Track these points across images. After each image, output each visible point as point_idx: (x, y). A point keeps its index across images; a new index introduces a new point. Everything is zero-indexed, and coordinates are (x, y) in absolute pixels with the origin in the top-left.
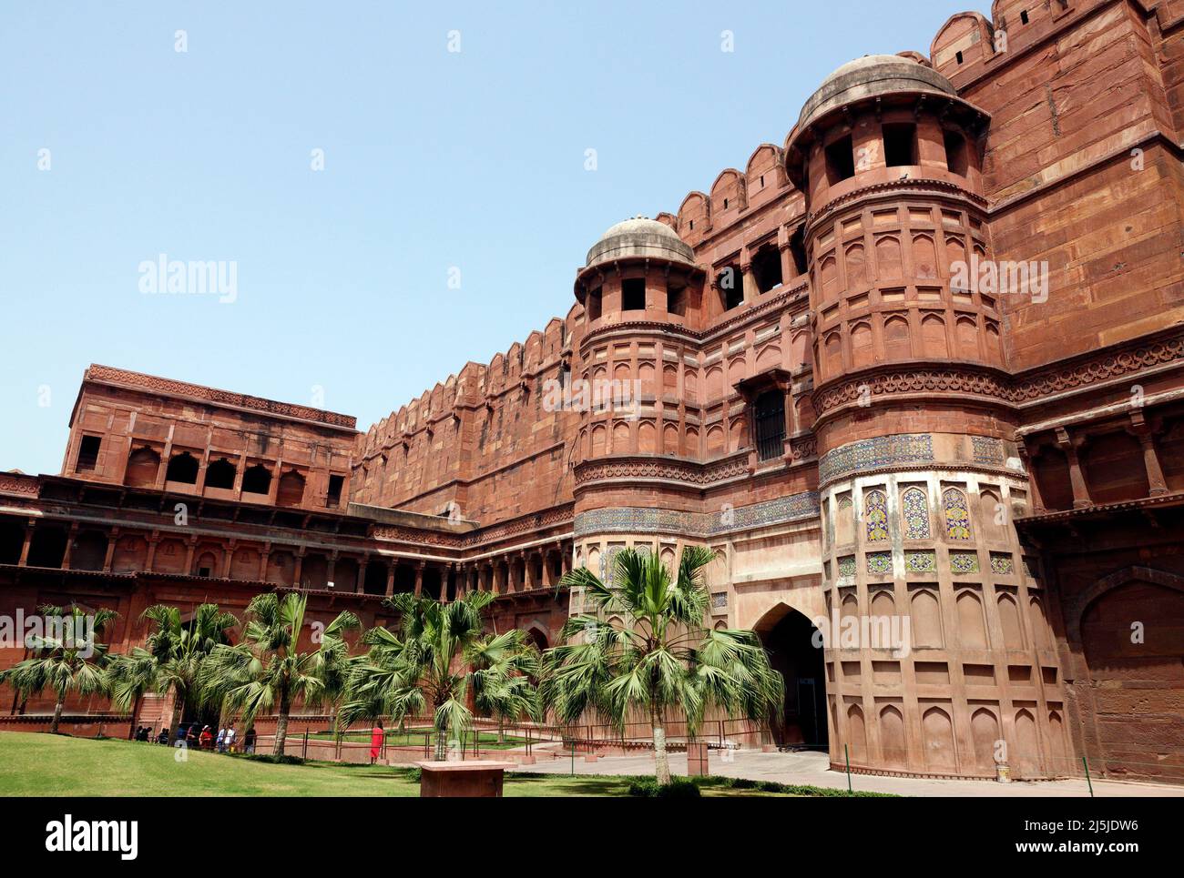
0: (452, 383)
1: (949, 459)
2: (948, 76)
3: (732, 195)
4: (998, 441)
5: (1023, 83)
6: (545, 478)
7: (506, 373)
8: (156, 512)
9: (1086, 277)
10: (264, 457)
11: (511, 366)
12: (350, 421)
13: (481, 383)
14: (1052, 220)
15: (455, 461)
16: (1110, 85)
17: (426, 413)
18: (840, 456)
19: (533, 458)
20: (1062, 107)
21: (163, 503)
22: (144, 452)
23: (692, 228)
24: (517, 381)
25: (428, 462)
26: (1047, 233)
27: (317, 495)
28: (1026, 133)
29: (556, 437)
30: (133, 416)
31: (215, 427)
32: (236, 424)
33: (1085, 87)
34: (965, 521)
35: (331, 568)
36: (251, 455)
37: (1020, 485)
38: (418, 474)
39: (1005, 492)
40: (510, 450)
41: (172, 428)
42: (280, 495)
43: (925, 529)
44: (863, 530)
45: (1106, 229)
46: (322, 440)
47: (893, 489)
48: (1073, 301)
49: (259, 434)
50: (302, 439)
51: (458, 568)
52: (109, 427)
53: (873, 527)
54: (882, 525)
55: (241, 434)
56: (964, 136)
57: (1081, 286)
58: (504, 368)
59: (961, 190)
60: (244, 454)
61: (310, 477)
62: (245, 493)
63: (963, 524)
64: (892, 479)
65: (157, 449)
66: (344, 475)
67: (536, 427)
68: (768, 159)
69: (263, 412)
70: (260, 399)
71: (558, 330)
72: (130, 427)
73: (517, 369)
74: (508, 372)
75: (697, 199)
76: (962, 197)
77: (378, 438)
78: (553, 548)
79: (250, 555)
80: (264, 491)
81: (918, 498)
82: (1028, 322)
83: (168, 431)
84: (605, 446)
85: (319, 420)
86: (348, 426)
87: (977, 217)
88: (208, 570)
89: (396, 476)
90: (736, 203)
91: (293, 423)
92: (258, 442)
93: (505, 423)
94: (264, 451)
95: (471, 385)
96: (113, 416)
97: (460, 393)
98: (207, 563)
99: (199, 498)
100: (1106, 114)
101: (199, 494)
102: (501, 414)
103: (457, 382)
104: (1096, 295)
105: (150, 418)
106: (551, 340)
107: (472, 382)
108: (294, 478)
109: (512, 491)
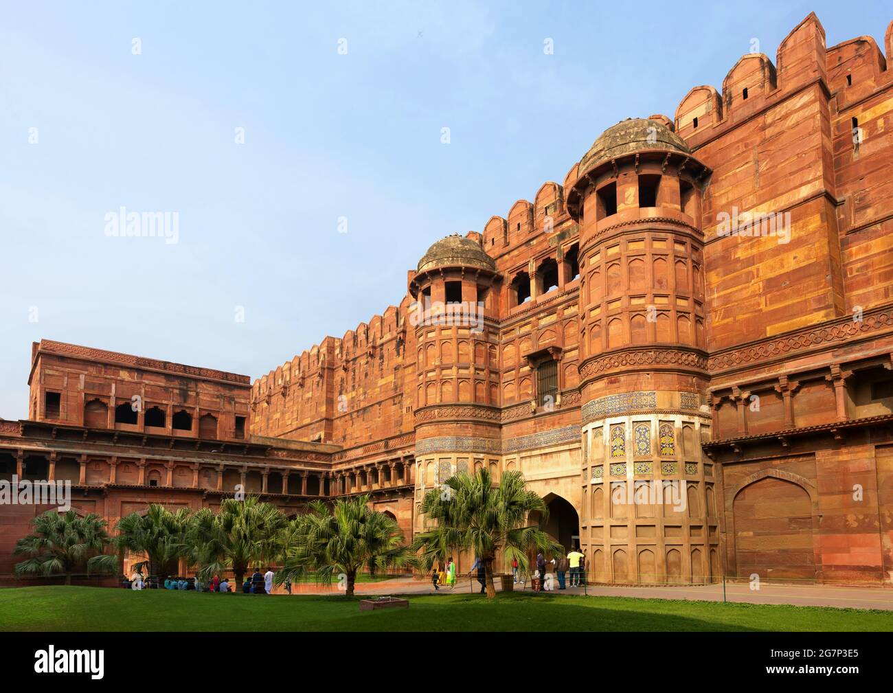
0: (315, 351)
1: (666, 407)
2: (685, 137)
3: (524, 220)
4: (696, 395)
5: (738, 146)
6: (389, 417)
7: (355, 344)
8: (112, 445)
9: (764, 290)
10: (186, 405)
11: (359, 340)
12: (246, 379)
13: (337, 351)
14: (746, 249)
15: (322, 405)
16: (798, 151)
17: (297, 372)
18: (597, 405)
19: (379, 403)
20: (763, 167)
21: (116, 438)
22: (94, 403)
23: (493, 244)
24: (365, 350)
25: (302, 406)
26: (741, 259)
27: (227, 430)
28: (735, 185)
29: (396, 388)
30: (82, 377)
31: (146, 384)
32: (162, 382)
33: (781, 152)
34: (672, 444)
35: (243, 477)
36: (176, 404)
37: (707, 422)
38: (295, 414)
39: (697, 426)
40: (362, 398)
41: (113, 386)
42: (201, 431)
43: (648, 449)
44: (608, 450)
45: (780, 257)
46: (228, 393)
47: (629, 425)
48: (754, 305)
49: (180, 389)
50: (212, 392)
51: (331, 475)
52: (65, 386)
53: (615, 448)
54: (621, 447)
55: (166, 389)
56: (693, 185)
57: (760, 295)
58: (354, 341)
59: (688, 226)
60: (171, 403)
61: (221, 418)
62: (175, 430)
63: (671, 446)
64: (630, 419)
65: (105, 400)
66: (245, 416)
67: (381, 382)
68: (551, 194)
69: (181, 374)
70: (177, 364)
71: (394, 314)
72: (81, 386)
73: (364, 342)
74: (357, 344)
75: (497, 222)
76: (689, 231)
77: (261, 389)
78: (398, 462)
79: (185, 470)
80: (189, 428)
81: (644, 431)
82: (722, 319)
83: (111, 388)
84: (436, 397)
85: (223, 379)
86: (244, 383)
87: (697, 245)
88: (156, 481)
89: (278, 415)
90: (527, 226)
91: (204, 381)
92: (180, 395)
93: (357, 380)
94: (185, 401)
95: (330, 353)
96: (66, 378)
97: (322, 358)
98: (154, 477)
99: (142, 434)
100: (791, 174)
101: (142, 431)
102: (354, 373)
103: (319, 352)
104: (768, 303)
105: (95, 379)
106: (389, 322)
107: (331, 350)
108: (209, 418)
109: (365, 425)
